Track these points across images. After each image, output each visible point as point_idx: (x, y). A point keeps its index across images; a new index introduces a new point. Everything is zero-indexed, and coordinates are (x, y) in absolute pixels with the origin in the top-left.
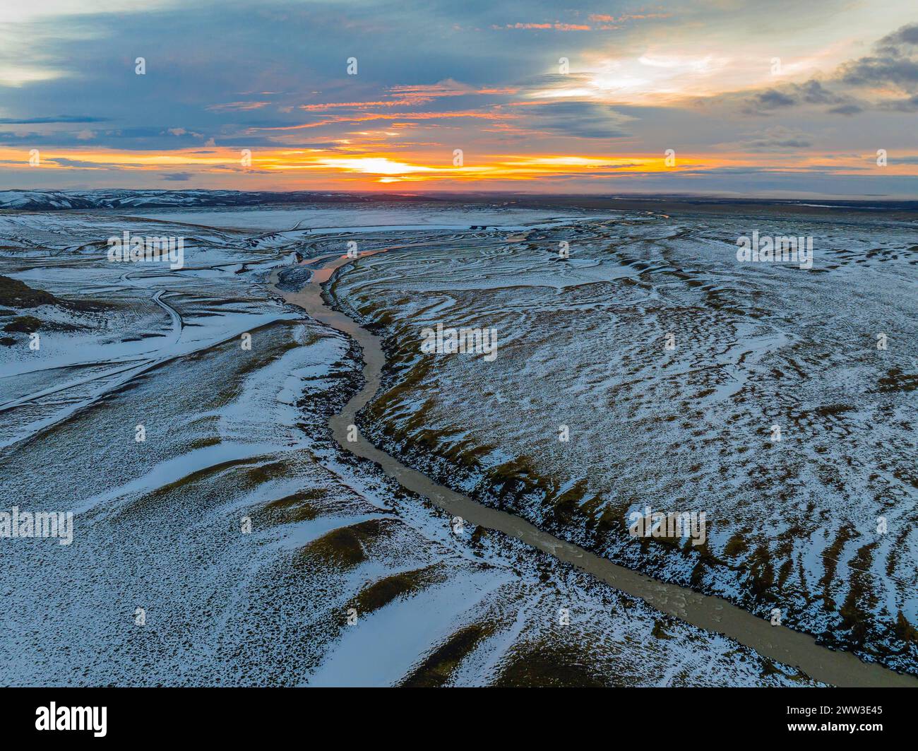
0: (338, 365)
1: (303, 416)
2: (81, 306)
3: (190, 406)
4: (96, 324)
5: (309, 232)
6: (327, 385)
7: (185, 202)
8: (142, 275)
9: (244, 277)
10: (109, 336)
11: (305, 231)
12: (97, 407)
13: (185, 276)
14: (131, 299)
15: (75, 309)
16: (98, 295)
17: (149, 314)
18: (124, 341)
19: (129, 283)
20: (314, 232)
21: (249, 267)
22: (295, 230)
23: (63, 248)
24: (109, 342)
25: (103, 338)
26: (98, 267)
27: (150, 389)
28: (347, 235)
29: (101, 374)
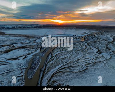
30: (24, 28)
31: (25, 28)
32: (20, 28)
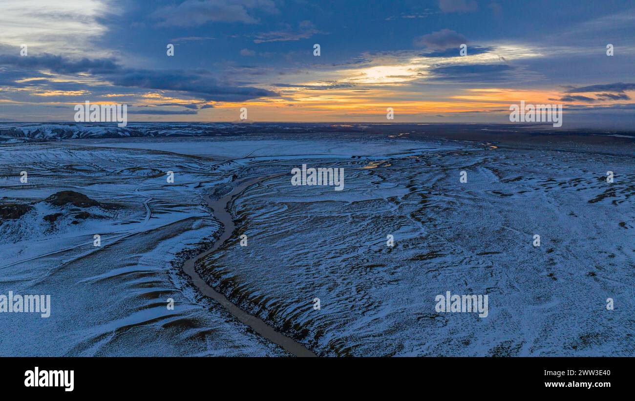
0: (205, 239)
1: (176, 259)
2: (108, 207)
3: (133, 252)
4: (112, 216)
5: (253, 160)
6: (194, 247)
7: (196, 133)
8: (146, 188)
9: (198, 190)
10: (117, 222)
11: (251, 159)
12: (102, 250)
13: (168, 190)
14: (134, 203)
15: (105, 208)
16: (121, 200)
17: (138, 211)
18: (122, 224)
19: (137, 193)
20: (257, 159)
21: (202, 184)
22: (246, 158)
23: (112, 171)
24: (116, 224)
25: (114, 222)
26: (126, 183)
27: (122, 245)
28: (275, 161)
29: (108, 238)
30: (156, 134)
31: (164, 135)
32: (141, 135)
